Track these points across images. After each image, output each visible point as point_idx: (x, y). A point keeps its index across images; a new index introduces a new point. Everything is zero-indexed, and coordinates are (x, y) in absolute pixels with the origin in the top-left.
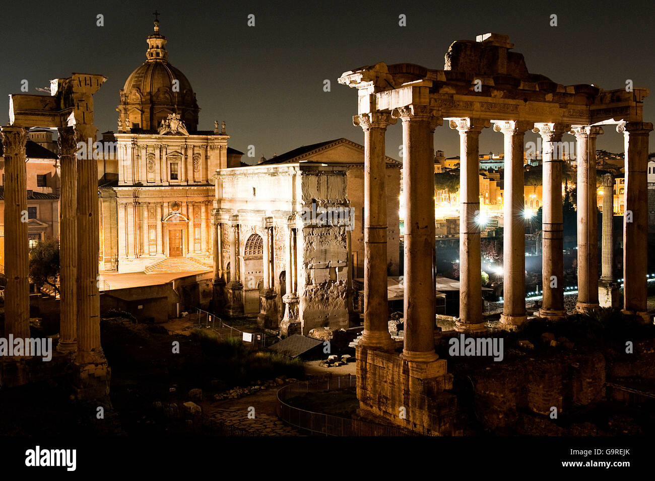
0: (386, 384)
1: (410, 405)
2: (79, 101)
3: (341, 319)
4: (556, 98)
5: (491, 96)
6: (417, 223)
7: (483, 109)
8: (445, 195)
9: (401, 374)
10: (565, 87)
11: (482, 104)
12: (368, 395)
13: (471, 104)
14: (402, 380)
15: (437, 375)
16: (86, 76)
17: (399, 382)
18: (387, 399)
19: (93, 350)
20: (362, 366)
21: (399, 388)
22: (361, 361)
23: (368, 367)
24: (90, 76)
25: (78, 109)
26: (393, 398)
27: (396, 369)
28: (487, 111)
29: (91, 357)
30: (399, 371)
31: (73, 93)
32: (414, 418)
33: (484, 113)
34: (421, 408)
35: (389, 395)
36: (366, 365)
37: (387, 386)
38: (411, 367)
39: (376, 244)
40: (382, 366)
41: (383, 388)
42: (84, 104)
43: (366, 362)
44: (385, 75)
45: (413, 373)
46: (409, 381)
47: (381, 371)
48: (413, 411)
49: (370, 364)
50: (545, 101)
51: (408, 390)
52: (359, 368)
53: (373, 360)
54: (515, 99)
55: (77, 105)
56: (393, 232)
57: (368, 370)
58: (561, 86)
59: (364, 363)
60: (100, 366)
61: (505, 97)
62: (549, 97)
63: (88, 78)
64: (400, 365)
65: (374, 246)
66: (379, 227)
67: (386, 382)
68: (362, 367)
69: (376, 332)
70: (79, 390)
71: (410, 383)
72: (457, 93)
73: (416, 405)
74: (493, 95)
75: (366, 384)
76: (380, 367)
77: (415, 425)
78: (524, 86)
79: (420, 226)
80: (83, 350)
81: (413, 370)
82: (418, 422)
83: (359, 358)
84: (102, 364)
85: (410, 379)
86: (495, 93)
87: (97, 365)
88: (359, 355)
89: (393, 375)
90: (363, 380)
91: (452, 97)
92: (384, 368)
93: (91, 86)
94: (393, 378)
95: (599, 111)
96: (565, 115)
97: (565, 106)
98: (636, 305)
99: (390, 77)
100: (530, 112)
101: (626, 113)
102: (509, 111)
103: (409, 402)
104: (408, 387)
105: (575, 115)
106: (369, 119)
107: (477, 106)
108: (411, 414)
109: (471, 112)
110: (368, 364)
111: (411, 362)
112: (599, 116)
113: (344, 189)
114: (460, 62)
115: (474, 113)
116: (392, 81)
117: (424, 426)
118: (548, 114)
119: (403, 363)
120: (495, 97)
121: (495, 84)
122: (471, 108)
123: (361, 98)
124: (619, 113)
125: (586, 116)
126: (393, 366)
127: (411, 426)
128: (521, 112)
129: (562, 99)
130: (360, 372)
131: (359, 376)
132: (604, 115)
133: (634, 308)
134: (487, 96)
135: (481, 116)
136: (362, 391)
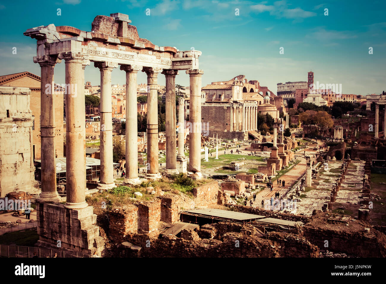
0: (55, 224)
1: (71, 235)
3: (27, 186)
4: (154, 53)
6: (74, 124)
7: (114, 56)
8: (91, 108)
9: (65, 217)
10: (159, 47)
11: (114, 54)
12: (44, 232)
13: (107, 53)
14: (65, 220)
15: (87, 216)
17: (64, 222)
18: (57, 233)
20: (40, 214)
21: (64, 226)
23: (44, 214)
26: (60, 232)
27: (62, 214)
28: (116, 58)
30: (64, 215)
32: (73, 243)
33: (115, 59)
34: (78, 236)
35: (58, 230)
36: (43, 213)
37: (56, 225)
38: (71, 212)
39: (48, 138)
40: (53, 213)
41: (54, 227)
43: (43, 211)
44: (54, 32)
45: (72, 216)
46: (70, 221)
47: (52, 216)
48: (73, 239)
49: (46, 212)
50: (148, 54)
51: (70, 226)
52: (38, 216)
53: (48, 210)
54: (132, 52)
56: (60, 131)
57: (44, 216)
59: (42, 212)
61: (127, 51)
62: (150, 52)
64: (64, 212)
65: (47, 139)
66: (50, 127)
67: (55, 223)
69: (48, 193)
71: (71, 222)
72: (99, 46)
73: (74, 235)
74: (119, 49)
75: (43, 225)
76: (51, 213)
77: (74, 246)
78: (137, 45)
79: (76, 127)
81: (72, 214)
82: (76, 245)
83: (39, 209)
85: (71, 219)
86: (121, 47)
88: (38, 207)
89: (60, 218)
90: (41, 223)
91: (96, 48)
92: (55, 214)
94: (60, 220)
95: (177, 62)
96: (159, 63)
97: (159, 58)
98: (195, 169)
99: (58, 34)
100: (140, 60)
101: (190, 64)
102: (128, 59)
103: (70, 233)
104: (70, 225)
105: (164, 63)
106: (44, 59)
107: (110, 55)
108: (71, 240)
109: (107, 58)
110: (44, 213)
111: (71, 209)
112: (177, 64)
113: (28, 104)
114: (100, 28)
115: (109, 59)
116: (59, 36)
117: (79, 247)
118: (150, 62)
119: (66, 210)
120: (121, 50)
121: (121, 42)
122: (107, 56)
123: (39, 45)
124: (187, 64)
125: (170, 64)
126: (60, 213)
127: (72, 247)
128: (135, 60)
129: (158, 54)
130: (39, 218)
131: (39, 220)
132: (179, 64)
133: (194, 170)
134: (116, 49)
135: (113, 61)
136: (41, 230)
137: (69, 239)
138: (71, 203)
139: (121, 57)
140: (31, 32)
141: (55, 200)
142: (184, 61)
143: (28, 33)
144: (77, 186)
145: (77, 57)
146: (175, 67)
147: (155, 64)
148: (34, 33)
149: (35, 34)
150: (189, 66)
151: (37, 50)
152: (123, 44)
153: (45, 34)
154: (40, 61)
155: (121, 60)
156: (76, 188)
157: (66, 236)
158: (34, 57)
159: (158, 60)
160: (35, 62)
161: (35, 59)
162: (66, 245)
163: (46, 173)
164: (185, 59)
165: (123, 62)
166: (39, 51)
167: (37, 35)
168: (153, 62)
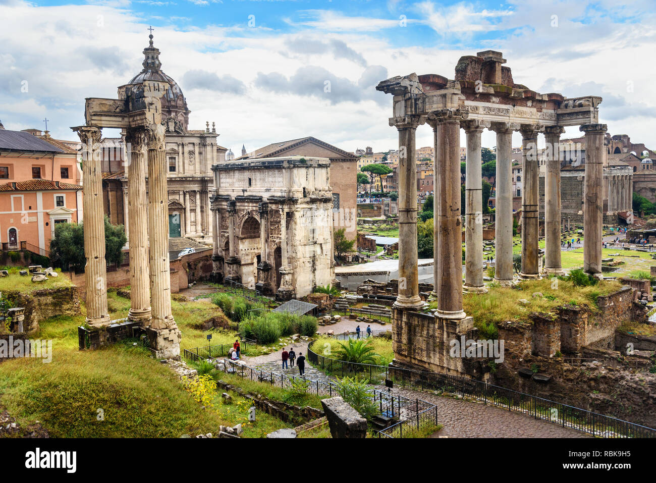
0: (421, 338)
1: (444, 354)
2: (150, 104)
4: (534, 104)
5: (490, 102)
6: (451, 207)
7: (485, 112)
9: (436, 329)
10: (542, 95)
11: (485, 108)
12: (403, 348)
13: (477, 108)
14: (436, 334)
15: (467, 329)
16: (154, 82)
17: (434, 336)
18: (422, 350)
19: (166, 318)
21: (435, 341)
22: (397, 320)
23: (403, 325)
24: (158, 82)
25: (149, 111)
26: (428, 350)
27: (431, 326)
28: (487, 114)
29: (165, 323)
30: (434, 327)
31: (144, 97)
32: (448, 366)
33: (486, 116)
35: (424, 346)
36: (401, 323)
38: (446, 323)
40: (417, 323)
41: (418, 342)
42: (154, 106)
43: (402, 321)
44: (417, 83)
45: (447, 329)
46: (443, 335)
47: (416, 328)
48: (447, 359)
49: (406, 322)
50: (527, 106)
51: (443, 342)
52: (395, 326)
53: (409, 319)
54: (506, 104)
55: (148, 107)
57: (403, 327)
58: (539, 95)
59: (400, 322)
60: (173, 331)
61: (501, 103)
62: (529, 103)
63: (156, 85)
64: (435, 322)
65: (408, 226)
66: (412, 210)
68: (398, 324)
69: (409, 296)
70: (157, 352)
71: (445, 336)
72: (467, 99)
74: (491, 101)
75: (401, 338)
76: (415, 324)
77: (449, 370)
78: (514, 94)
79: (453, 210)
80: (158, 319)
81: (447, 326)
82: (452, 368)
83: (395, 318)
84: (174, 329)
85: (445, 333)
86: (494, 99)
87: (170, 331)
88: (395, 315)
89: (428, 330)
90: (398, 336)
92: (420, 325)
93: (159, 91)
94: (428, 333)
95: (563, 115)
96: (540, 118)
97: (540, 110)
98: (594, 269)
99: (421, 85)
100: (517, 115)
101: (587, 116)
102: (502, 114)
103: (443, 352)
104: (443, 340)
105: (547, 118)
106: (404, 120)
107: (481, 111)
108: (445, 361)
109: (476, 115)
110: (403, 322)
111: (446, 319)
112: (564, 118)
113: (328, 179)
114: (467, 74)
115: (479, 116)
116: (422, 88)
117: (457, 371)
118: (529, 117)
119: (438, 320)
120: (493, 102)
121: (495, 92)
122: (477, 112)
123: (395, 102)
124: (581, 117)
125: (554, 119)
126: (428, 323)
127: (445, 371)
128: (511, 115)
129: (539, 105)
130: (395, 329)
131: (395, 332)
132: (568, 118)
133: (592, 270)
134: (488, 102)
135: (484, 118)
136: (398, 345)
137: (441, 360)
138: (445, 312)
139: (493, 113)
140: (386, 86)
141: (417, 306)
142: (577, 113)
143: (383, 87)
144: (455, 289)
145: (455, 116)
146: (562, 122)
147: (536, 120)
148: (392, 87)
149: (394, 88)
150: (584, 119)
151: (394, 108)
152: (497, 94)
153: (406, 88)
154: (399, 124)
155: (494, 116)
156: (454, 291)
157: (438, 355)
158: (389, 119)
159: (539, 114)
160: (391, 125)
161: (392, 122)
162: (436, 367)
163: (405, 270)
164: (577, 109)
165: (496, 119)
166: (397, 111)
167: (396, 89)
168: (533, 117)
